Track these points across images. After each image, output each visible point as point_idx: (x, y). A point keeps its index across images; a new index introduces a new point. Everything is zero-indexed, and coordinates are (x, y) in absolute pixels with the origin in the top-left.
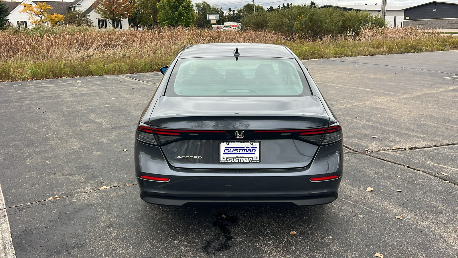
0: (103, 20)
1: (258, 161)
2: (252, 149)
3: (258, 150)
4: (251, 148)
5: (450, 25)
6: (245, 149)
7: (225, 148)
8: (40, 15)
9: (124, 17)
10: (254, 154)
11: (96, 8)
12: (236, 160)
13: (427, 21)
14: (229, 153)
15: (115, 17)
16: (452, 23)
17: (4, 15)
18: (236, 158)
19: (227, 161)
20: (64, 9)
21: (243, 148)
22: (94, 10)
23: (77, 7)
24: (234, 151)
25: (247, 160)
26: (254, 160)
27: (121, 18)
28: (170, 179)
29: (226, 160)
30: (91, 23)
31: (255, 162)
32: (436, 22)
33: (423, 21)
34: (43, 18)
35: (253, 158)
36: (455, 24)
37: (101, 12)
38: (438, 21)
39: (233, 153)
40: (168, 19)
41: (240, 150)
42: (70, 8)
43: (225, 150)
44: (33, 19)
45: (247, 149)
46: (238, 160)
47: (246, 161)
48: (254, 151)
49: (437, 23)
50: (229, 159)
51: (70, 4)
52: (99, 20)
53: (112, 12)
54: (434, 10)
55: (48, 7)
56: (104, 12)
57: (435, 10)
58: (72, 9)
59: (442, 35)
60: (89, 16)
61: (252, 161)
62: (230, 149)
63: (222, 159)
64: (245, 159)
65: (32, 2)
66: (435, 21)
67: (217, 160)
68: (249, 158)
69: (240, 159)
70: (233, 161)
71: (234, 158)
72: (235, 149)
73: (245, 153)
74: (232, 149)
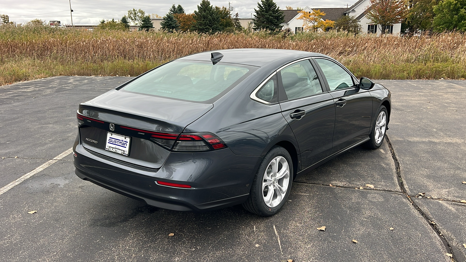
0: (374, 25)
1: (127, 154)
2: (125, 143)
3: (128, 144)
4: (125, 142)
6: (121, 141)
7: (110, 138)
8: (313, 22)
9: (396, 22)
10: (126, 147)
11: (368, 13)
12: (114, 150)
14: (111, 142)
15: (386, 22)
17: (279, 22)
18: (114, 148)
20: (339, 15)
21: (120, 140)
22: (365, 15)
23: (351, 13)
24: (114, 142)
25: (120, 152)
26: (125, 153)
27: (392, 23)
29: (108, 148)
30: (360, 29)
31: (125, 155)
34: (316, 24)
35: (124, 151)
37: (372, 17)
39: (114, 143)
40: (445, 23)
41: (118, 142)
42: (345, 14)
43: (109, 139)
44: (307, 25)
45: (122, 142)
46: (115, 150)
48: (126, 144)
50: (110, 148)
51: (345, 10)
52: (369, 26)
53: (383, 17)
55: (321, 14)
56: (376, 17)
58: (347, 15)
60: (360, 21)
61: (123, 153)
62: (112, 139)
63: (106, 147)
64: (119, 150)
65: (311, 10)
67: (103, 148)
68: (122, 150)
69: (116, 150)
70: (112, 151)
71: (113, 148)
72: (115, 140)
73: (121, 145)
74: (113, 140)
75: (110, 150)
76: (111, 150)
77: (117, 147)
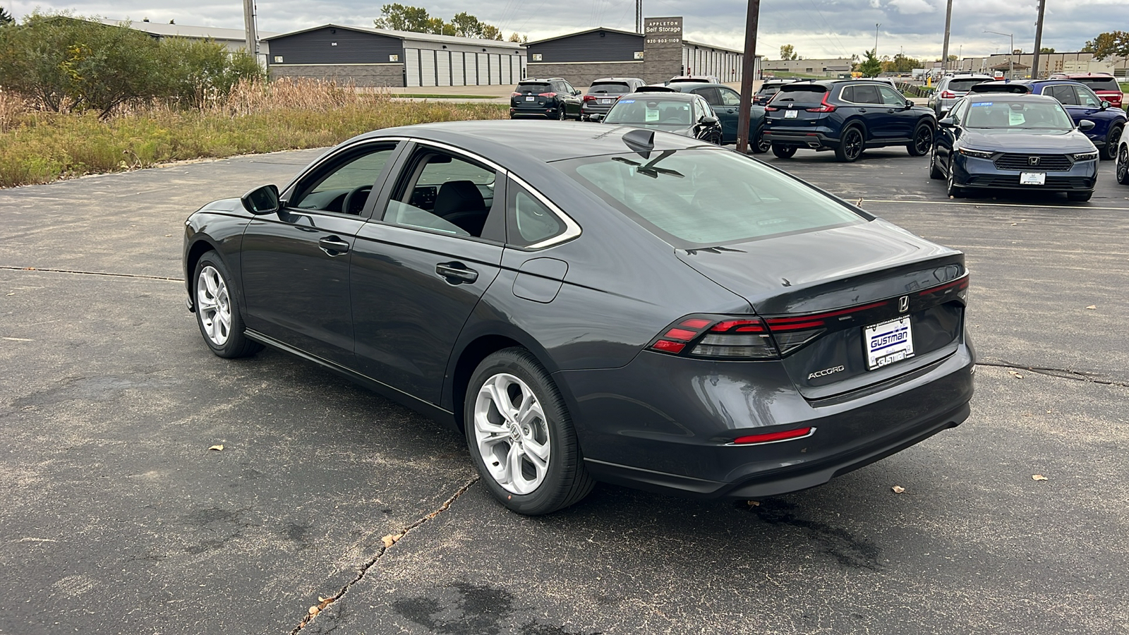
1: (912, 354)
2: (902, 332)
3: (909, 331)
4: (902, 329)
5: (371, 78)
6: (895, 333)
7: (872, 338)
10: (906, 341)
12: (889, 360)
13: (322, 68)
14: (878, 347)
16: (374, 73)
18: (887, 356)
19: (878, 364)
21: (892, 332)
24: (882, 343)
25: (900, 356)
26: (908, 353)
28: (815, 427)
29: (875, 364)
31: (910, 356)
32: (341, 72)
33: (313, 69)
35: (906, 350)
36: (382, 77)
38: (346, 69)
39: (882, 346)
41: (889, 337)
43: (872, 343)
45: (897, 333)
47: (900, 359)
48: (905, 335)
49: (344, 74)
50: (880, 360)
54: (333, 44)
57: (336, 44)
59: (393, 100)
61: (906, 356)
62: (877, 339)
63: (871, 363)
64: (897, 354)
66: (340, 68)
67: (866, 369)
68: (901, 351)
69: (892, 356)
70: (886, 364)
71: (885, 356)
72: (883, 337)
73: (896, 341)
74: (880, 338)
75: (880, 365)
76: (884, 363)
77: (890, 349)
